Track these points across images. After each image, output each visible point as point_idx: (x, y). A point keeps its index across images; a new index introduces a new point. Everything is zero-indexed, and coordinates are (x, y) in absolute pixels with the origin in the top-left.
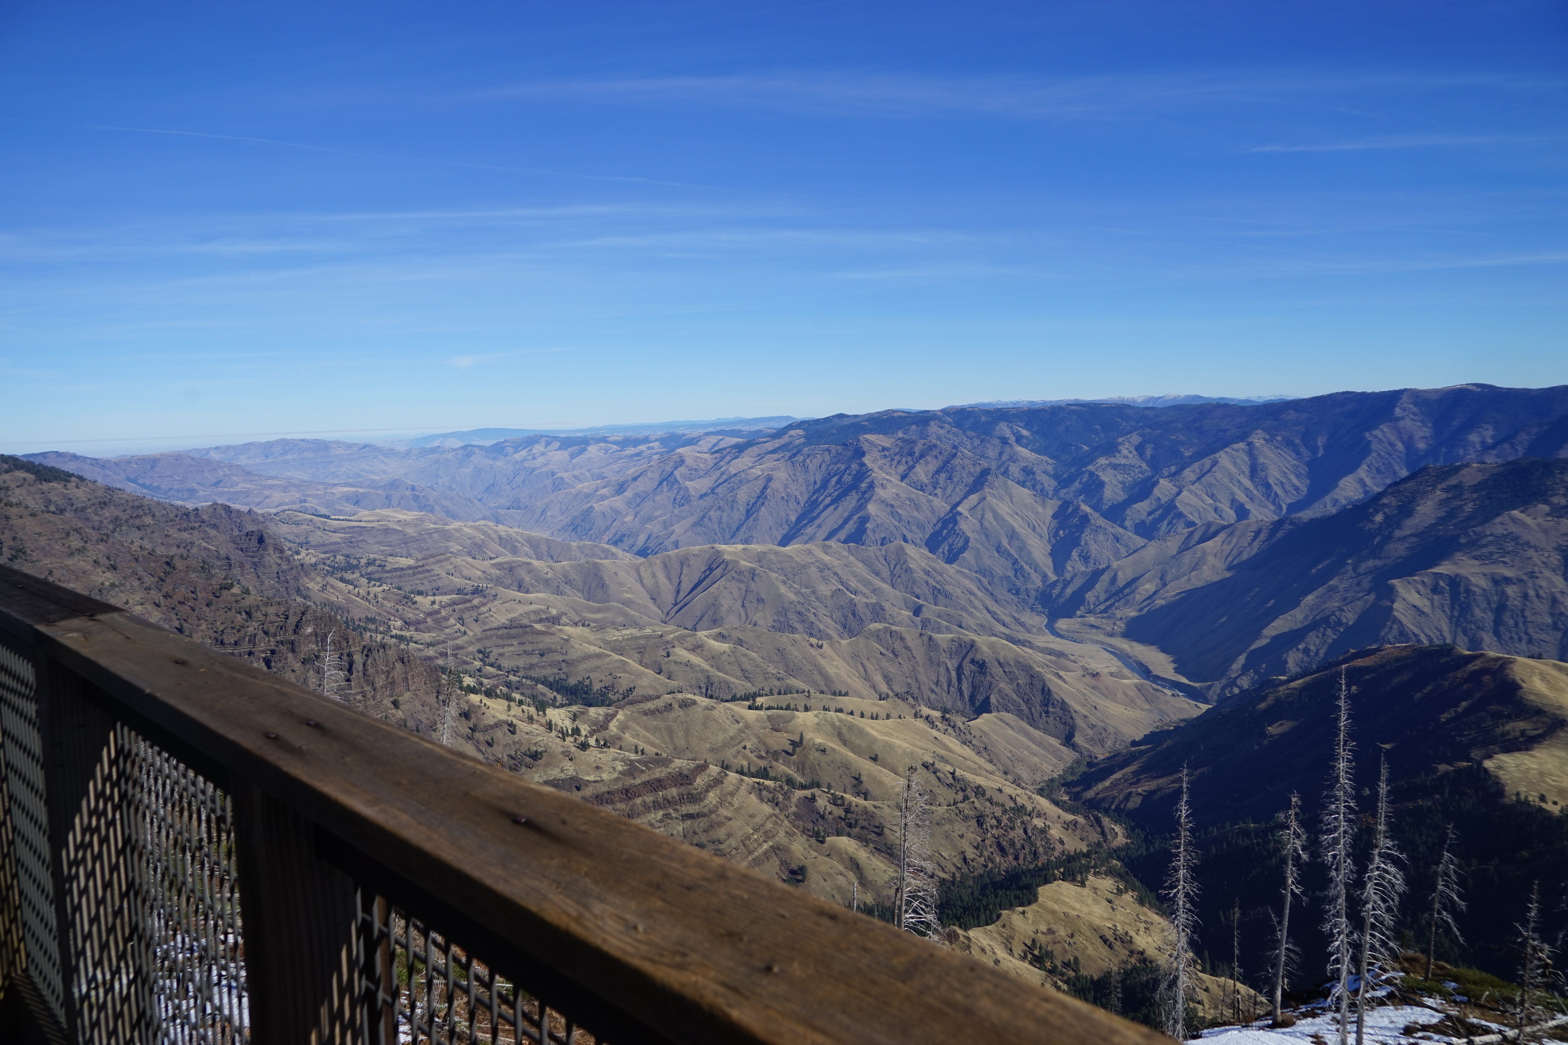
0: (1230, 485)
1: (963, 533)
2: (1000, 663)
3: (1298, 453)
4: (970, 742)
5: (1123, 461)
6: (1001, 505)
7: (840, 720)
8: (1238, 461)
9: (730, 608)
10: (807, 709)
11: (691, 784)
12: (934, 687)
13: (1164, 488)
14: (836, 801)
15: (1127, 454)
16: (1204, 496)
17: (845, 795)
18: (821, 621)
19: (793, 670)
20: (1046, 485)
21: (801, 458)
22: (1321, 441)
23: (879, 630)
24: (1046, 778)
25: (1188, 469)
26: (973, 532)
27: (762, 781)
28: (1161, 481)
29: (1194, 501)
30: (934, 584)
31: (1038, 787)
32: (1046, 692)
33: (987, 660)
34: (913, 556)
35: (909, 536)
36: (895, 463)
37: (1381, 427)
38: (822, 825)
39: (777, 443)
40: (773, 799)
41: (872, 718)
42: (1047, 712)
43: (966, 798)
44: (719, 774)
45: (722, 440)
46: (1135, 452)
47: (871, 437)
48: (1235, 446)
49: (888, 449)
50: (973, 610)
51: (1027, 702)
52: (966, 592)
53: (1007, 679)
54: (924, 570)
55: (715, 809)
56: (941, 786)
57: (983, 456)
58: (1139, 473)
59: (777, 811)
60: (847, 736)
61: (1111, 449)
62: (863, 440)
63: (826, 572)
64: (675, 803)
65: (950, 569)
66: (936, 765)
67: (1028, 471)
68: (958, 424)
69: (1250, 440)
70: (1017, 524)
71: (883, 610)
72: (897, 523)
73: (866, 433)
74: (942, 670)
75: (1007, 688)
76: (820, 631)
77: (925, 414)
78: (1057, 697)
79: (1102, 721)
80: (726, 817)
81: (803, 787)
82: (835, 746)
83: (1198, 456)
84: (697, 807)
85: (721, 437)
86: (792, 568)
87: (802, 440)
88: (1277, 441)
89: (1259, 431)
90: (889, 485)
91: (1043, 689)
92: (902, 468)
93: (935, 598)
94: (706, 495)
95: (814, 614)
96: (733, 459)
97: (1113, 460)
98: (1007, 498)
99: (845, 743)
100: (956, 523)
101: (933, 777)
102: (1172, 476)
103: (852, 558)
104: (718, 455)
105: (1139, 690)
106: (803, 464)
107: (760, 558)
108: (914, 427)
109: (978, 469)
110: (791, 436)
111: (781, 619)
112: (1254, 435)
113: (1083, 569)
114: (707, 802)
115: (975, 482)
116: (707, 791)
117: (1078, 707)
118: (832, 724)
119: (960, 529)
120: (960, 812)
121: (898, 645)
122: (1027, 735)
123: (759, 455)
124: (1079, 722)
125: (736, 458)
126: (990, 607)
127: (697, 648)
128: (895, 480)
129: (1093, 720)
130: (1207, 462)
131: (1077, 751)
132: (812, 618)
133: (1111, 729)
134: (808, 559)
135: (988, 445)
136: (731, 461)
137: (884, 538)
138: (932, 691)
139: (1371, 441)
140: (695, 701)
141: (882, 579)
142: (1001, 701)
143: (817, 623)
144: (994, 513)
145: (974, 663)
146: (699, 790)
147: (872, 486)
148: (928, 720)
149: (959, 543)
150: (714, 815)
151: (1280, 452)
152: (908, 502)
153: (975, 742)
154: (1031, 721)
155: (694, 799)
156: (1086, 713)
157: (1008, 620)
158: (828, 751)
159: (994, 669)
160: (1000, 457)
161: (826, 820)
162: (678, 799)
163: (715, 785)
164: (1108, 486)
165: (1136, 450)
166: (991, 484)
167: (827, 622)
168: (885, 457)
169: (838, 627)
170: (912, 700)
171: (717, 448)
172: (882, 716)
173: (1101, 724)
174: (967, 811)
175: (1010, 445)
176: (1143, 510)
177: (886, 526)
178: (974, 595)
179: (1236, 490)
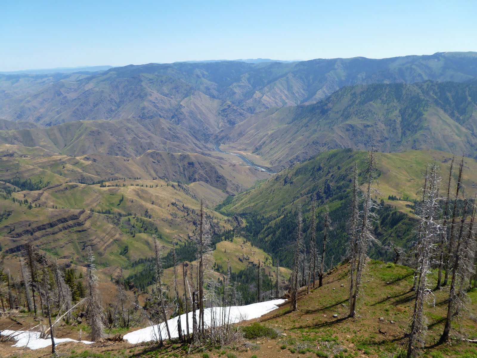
0: (280, 93)
1: (183, 113)
2: (199, 163)
3: (304, 81)
4: (189, 193)
5: (242, 84)
6: (197, 102)
7: (138, 189)
8: (283, 84)
9: (89, 146)
10: (124, 185)
11: (78, 219)
12: (174, 174)
13: (257, 94)
14: (138, 220)
15: (244, 81)
16: (271, 97)
17: (142, 217)
18: (128, 150)
20: (214, 93)
22: (311, 77)
23: (152, 153)
24: (217, 204)
25: (266, 87)
26: (187, 112)
27: (108, 215)
28: (256, 92)
29: (268, 99)
30: (173, 133)
31: (215, 208)
32: (216, 172)
33: (194, 162)
34: (164, 122)
35: (162, 115)
36: (155, 85)
37: (331, 72)
38: (133, 230)
39: (105, 77)
40: (113, 221)
41: (151, 187)
42: (217, 181)
43: (188, 214)
44: (90, 213)
47: (144, 74)
48: (282, 79)
49: (152, 80)
50: (188, 143)
51: (210, 177)
52: (185, 136)
53: (202, 169)
54: (168, 128)
55: (89, 228)
56: (179, 211)
57: (190, 82)
58: (248, 89)
59: (115, 226)
60: (141, 195)
61: (238, 80)
62: (141, 76)
63: (129, 130)
64: (73, 227)
65: (179, 127)
66: (177, 203)
67: (208, 89)
68: (179, 69)
69: (287, 76)
70: (204, 109)
71: (153, 145)
72: (157, 110)
74: (177, 166)
75: (202, 172)
76: (127, 154)
78: (221, 175)
79: (237, 182)
80: (94, 230)
81: (126, 216)
82: (137, 199)
83: (269, 82)
84: (82, 227)
85: (80, 75)
86: (115, 129)
87: (116, 76)
88: (296, 77)
89: (290, 73)
90: (153, 94)
91: (215, 172)
92: (158, 87)
93: (173, 139)
94: (75, 99)
95: (125, 147)
97: (239, 84)
98: (200, 99)
99: (141, 197)
100: (180, 109)
101: (175, 207)
102: (260, 90)
103: (139, 124)
104: (79, 82)
105: (250, 170)
106: (117, 86)
107: (101, 125)
108: (162, 70)
109: (188, 88)
110: (111, 74)
111: (111, 150)
112: (288, 74)
113: (229, 126)
114: (85, 225)
115: (187, 93)
116: (85, 221)
117: (228, 178)
118: (135, 190)
120: (187, 220)
121: (159, 158)
123: (97, 82)
124: (228, 183)
125: (87, 83)
126: (195, 142)
127: (76, 164)
128: (155, 92)
129: (233, 182)
130: (272, 84)
131: (228, 194)
132: (124, 149)
133: (240, 185)
134: (121, 125)
135: (192, 78)
136: (85, 85)
137: (152, 116)
139: (327, 77)
140: (77, 185)
141: (152, 132)
142: (200, 177)
143: (126, 151)
144: (195, 105)
145: (189, 164)
146: (82, 221)
147: (146, 95)
148: (173, 186)
149: (181, 117)
150: (89, 230)
151: (298, 81)
152: (161, 101)
153: (191, 193)
154: (212, 184)
155: (80, 224)
156: (231, 180)
157: (201, 146)
158: (134, 201)
159: (197, 165)
160: (196, 82)
161: (135, 227)
162: (73, 225)
163: (89, 218)
164: (237, 94)
165: (248, 80)
166: (193, 93)
167: (130, 150)
168: (151, 83)
169: (135, 152)
170: (166, 179)
171: (78, 79)
172: (154, 186)
173: (236, 183)
174: (189, 219)
175: (200, 78)
176: (250, 102)
177: (152, 111)
178: (188, 137)
179: (282, 95)
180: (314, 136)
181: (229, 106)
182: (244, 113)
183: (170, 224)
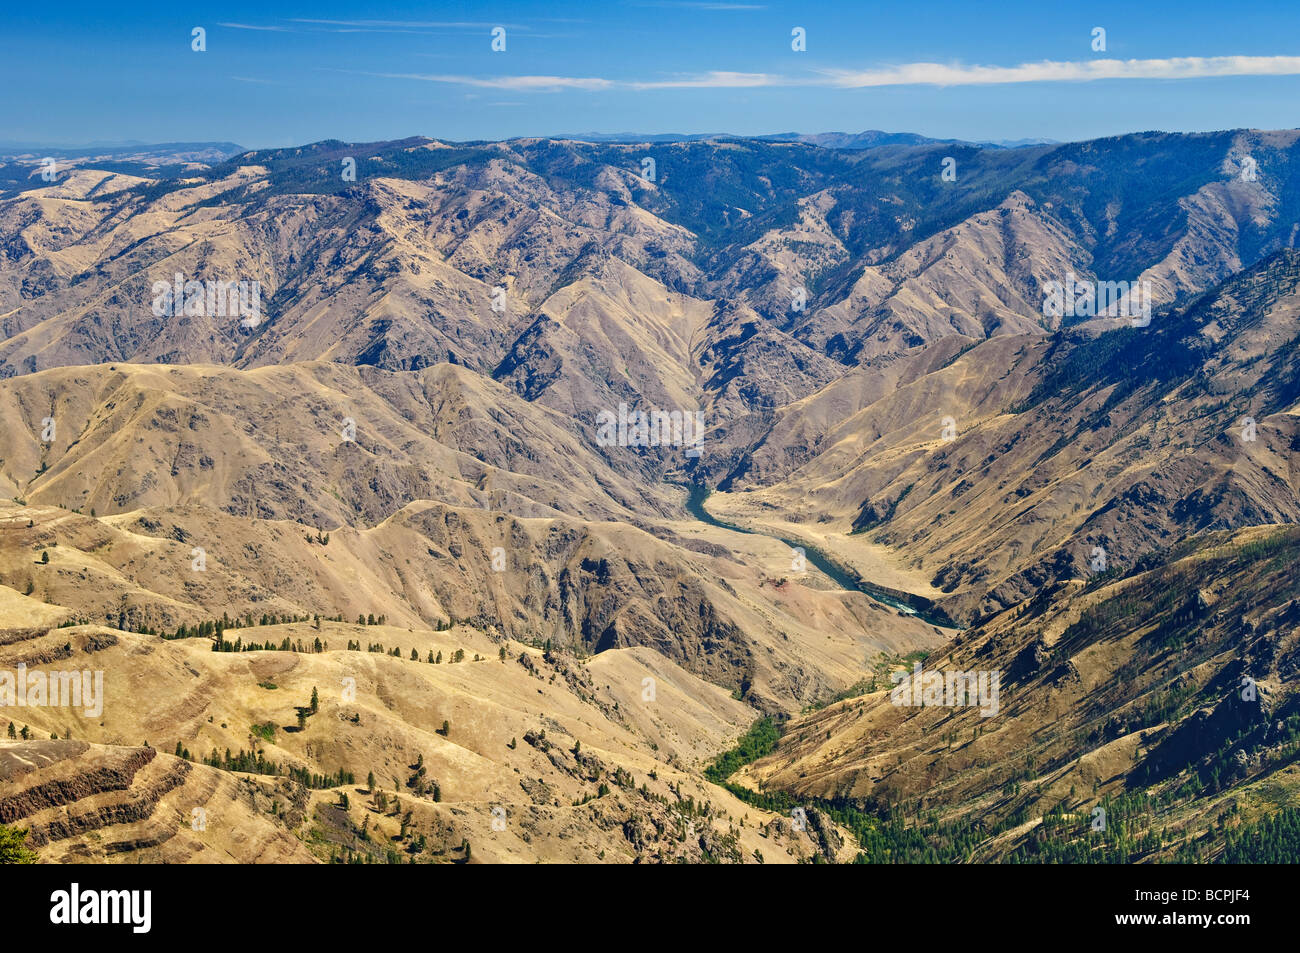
0: (974, 279)
1: (552, 350)
2: (630, 565)
3: (1078, 230)
4: (592, 698)
5: (805, 237)
6: (613, 305)
7: (380, 665)
8: (987, 241)
9: (149, 476)
10: (318, 647)
11: (125, 788)
12: (521, 608)
13: (872, 281)
14: (380, 804)
15: (812, 226)
16: (934, 296)
17: (399, 794)
18: (316, 499)
19: (281, 583)
20: (683, 274)
21: (265, 216)
22: (1111, 212)
23: (426, 512)
24: (714, 753)
25: (908, 253)
26: (568, 349)
27: (252, 776)
28: (868, 270)
29: (919, 303)
30: (508, 435)
31: (704, 768)
32: (705, 610)
33: (609, 561)
34: (474, 388)
35: (459, 354)
36: (432, 229)
37: (1203, 189)
38: (362, 849)
39: (220, 186)
40: (274, 807)
41: (431, 661)
42: (708, 646)
43: (603, 791)
44: (175, 767)
45: (111, 178)
46: (825, 224)
47: (394, 184)
48: (982, 216)
49: (421, 205)
50: (574, 479)
51: (676, 629)
52: (561, 449)
53: (642, 592)
54: (491, 412)
55: (171, 831)
56: (557, 772)
57: (579, 223)
58: (831, 257)
59: (283, 828)
60: (391, 690)
61: (787, 218)
62: (376, 188)
63: (322, 414)
64: (95, 825)
65: (534, 411)
66: (548, 737)
67: (655, 251)
68: (537, 166)
69: (1004, 206)
70: (640, 337)
71: (426, 479)
72: (438, 333)
73: (380, 176)
74: (534, 577)
75: (643, 606)
76: (315, 516)
77: (480, 148)
78: (725, 621)
79: (795, 657)
80: (192, 845)
81: (326, 784)
82: (375, 711)
83: (923, 232)
84: (136, 828)
85: (110, 174)
86: (263, 406)
87: (265, 184)
88: (1045, 209)
89: (1018, 192)
90: (423, 266)
91: (702, 607)
92: (445, 238)
93: (510, 457)
94: (86, 276)
95: (304, 486)
96: (136, 213)
97: (791, 235)
98: (623, 294)
99: (389, 703)
100: (539, 332)
101: (542, 756)
102: (884, 262)
103: (366, 390)
104: (107, 205)
105: (848, 606)
106: (271, 229)
107: (205, 388)
108: (463, 169)
109: (575, 244)
110: (243, 177)
111: (244, 495)
112: (1010, 199)
113: (746, 412)
114: (154, 819)
115: (569, 267)
116: (155, 799)
117: (757, 636)
118: (366, 671)
119: (546, 345)
120: (596, 814)
121: (460, 538)
122: (680, 682)
123: (185, 208)
124: (760, 659)
125: (142, 210)
126: (601, 475)
127: (99, 544)
128: (434, 257)
129: (781, 655)
130: (937, 239)
131: (758, 708)
132: (301, 493)
133: (809, 671)
134: (291, 391)
135: (589, 205)
136: (132, 216)
137: (418, 358)
138: (519, 615)
139: (1187, 212)
140: (115, 638)
141: (420, 426)
142: (633, 628)
143: (310, 501)
144: (603, 318)
145: (587, 565)
146: (140, 798)
147: (394, 267)
148: (523, 660)
149: (544, 368)
150: (168, 845)
151: (1050, 226)
152: (457, 297)
153: (599, 696)
154: (684, 660)
155: (128, 814)
156: (770, 645)
157: (630, 495)
158: (363, 720)
159: (621, 574)
160: (608, 224)
161: (369, 840)
162: (98, 815)
163: (169, 789)
164: (782, 278)
165: (827, 219)
166: (597, 269)
167: (328, 499)
168: (416, 217)
169: (347, 508)
170: (493, 628)
171: (100, 193)
172: (446, 657)
173: (793, 662)
174: (606, 812)
175: (625, 205)
176: (839, 317)
177: (420, 337)
178: (573, 453)
179: (983, 287)
180: (1135, 467)
181: (749, 329)
182: (814, 361)
183: (525, 830)
